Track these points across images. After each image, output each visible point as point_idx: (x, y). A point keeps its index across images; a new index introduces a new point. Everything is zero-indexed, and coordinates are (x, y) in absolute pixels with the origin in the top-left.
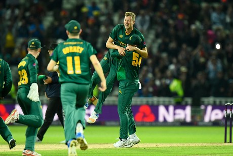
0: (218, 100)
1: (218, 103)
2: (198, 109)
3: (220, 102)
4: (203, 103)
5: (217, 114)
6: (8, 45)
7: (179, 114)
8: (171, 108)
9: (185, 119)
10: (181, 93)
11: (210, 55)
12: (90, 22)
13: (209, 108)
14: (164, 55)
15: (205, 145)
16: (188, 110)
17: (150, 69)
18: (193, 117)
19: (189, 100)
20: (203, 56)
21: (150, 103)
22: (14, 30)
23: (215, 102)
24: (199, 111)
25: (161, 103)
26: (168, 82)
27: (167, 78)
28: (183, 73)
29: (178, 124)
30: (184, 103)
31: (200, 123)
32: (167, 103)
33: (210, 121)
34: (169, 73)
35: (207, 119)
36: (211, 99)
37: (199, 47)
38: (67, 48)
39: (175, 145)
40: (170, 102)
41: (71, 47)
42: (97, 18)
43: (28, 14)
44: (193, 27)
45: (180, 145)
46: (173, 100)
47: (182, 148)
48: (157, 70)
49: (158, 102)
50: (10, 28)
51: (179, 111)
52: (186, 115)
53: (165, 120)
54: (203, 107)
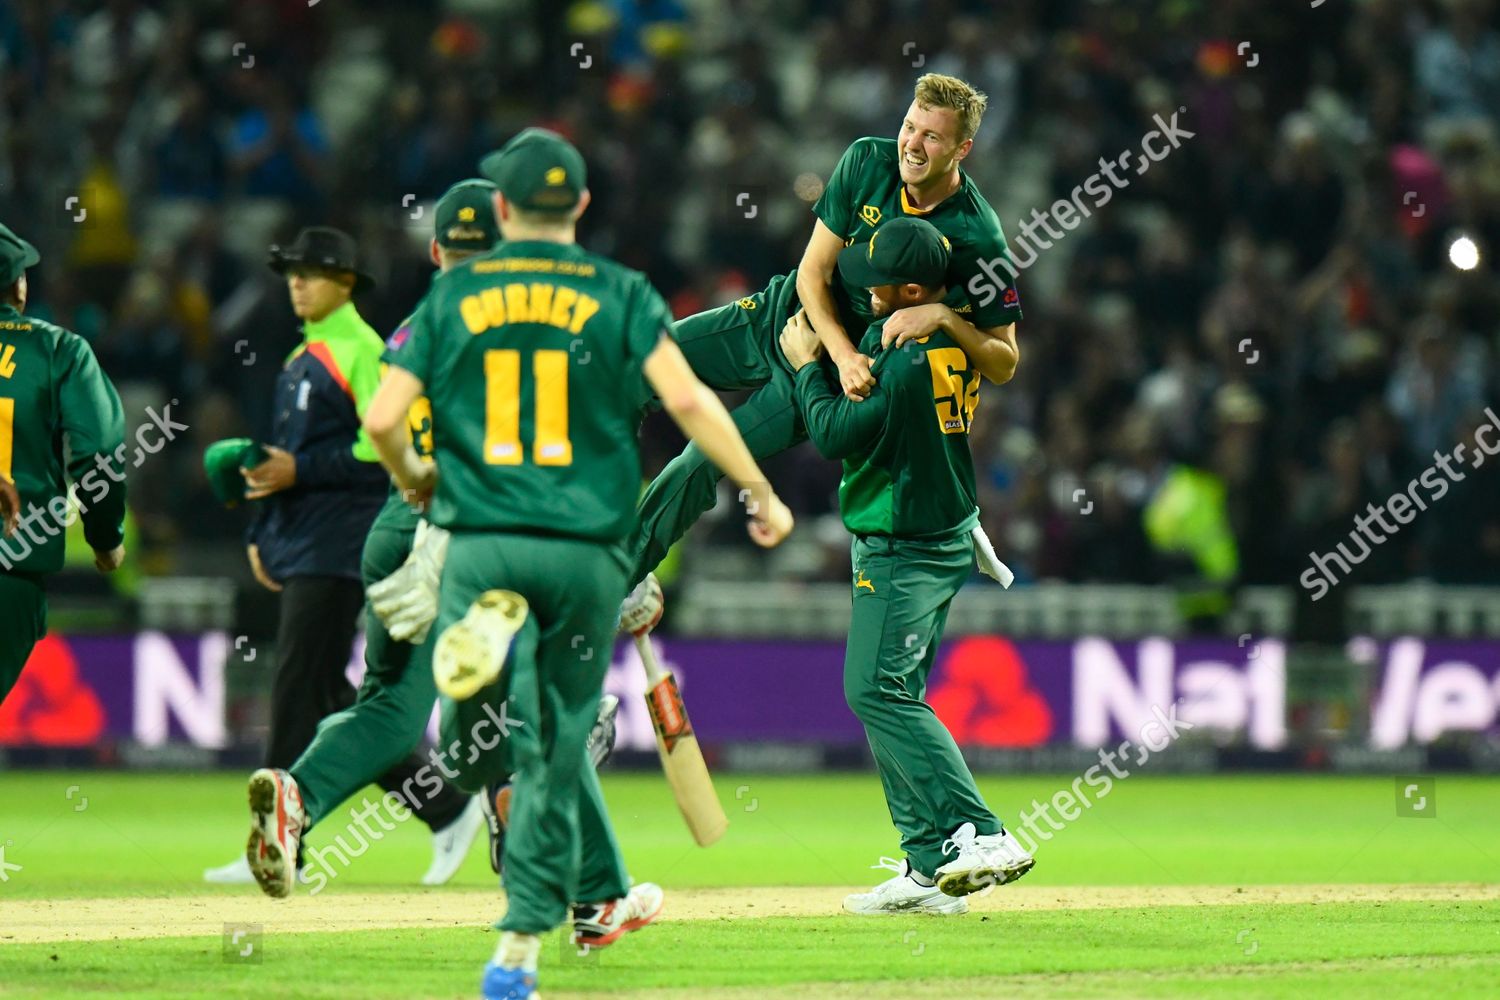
0: (1461, 605)
1: (1461, 622)
2: (1330, 663)
3: (1479, 618)
4: (1364, 625)
5: (1453, 698)
6: (96, 247)
7: (1206, 696)
8: (1156, 658)
9: (1245, 730)
10: (1219, 557)
11: (1410, 309)
12: (624, 99)
13: (1407, 657)
14: (1111, 312)
15: (1378, 895)
16: (1269, 664)
17: (1022, 404)
18: (1296, 714)
19: (1273, 605)
20: (1365, 317)
21: (1020, 623)
22: (129, 152)
23: (1441, 618)
24: (1340, 679)
25: (1091, 622)
26: (1133, 486)
27: (1126, 460)
28: (1232, 426)
29: (1198, 759)
30: (1237, 624)
31: (1348, 756)
32: (1127, 625)
33: (1411, 742)
34: (1137, 431)
35: (1388, 729)
36: (1416, 601)
37: (1341, 259)
38: (491, 297)
39: (1178, 897)
40: (1146, 615)
41: (515, 291)
42: (670, 69)
43: (218, 47)
44: (1300, 130)
45: (1216, 897)
46: (1166, 605)
47: (1229, 916)
48: (1064, 411)
49: (1073, 615)
50: (105, 135)
51: (1206, 677)
52: (1251, 705)
53: (1116, 735)
54: (1361, 651)
